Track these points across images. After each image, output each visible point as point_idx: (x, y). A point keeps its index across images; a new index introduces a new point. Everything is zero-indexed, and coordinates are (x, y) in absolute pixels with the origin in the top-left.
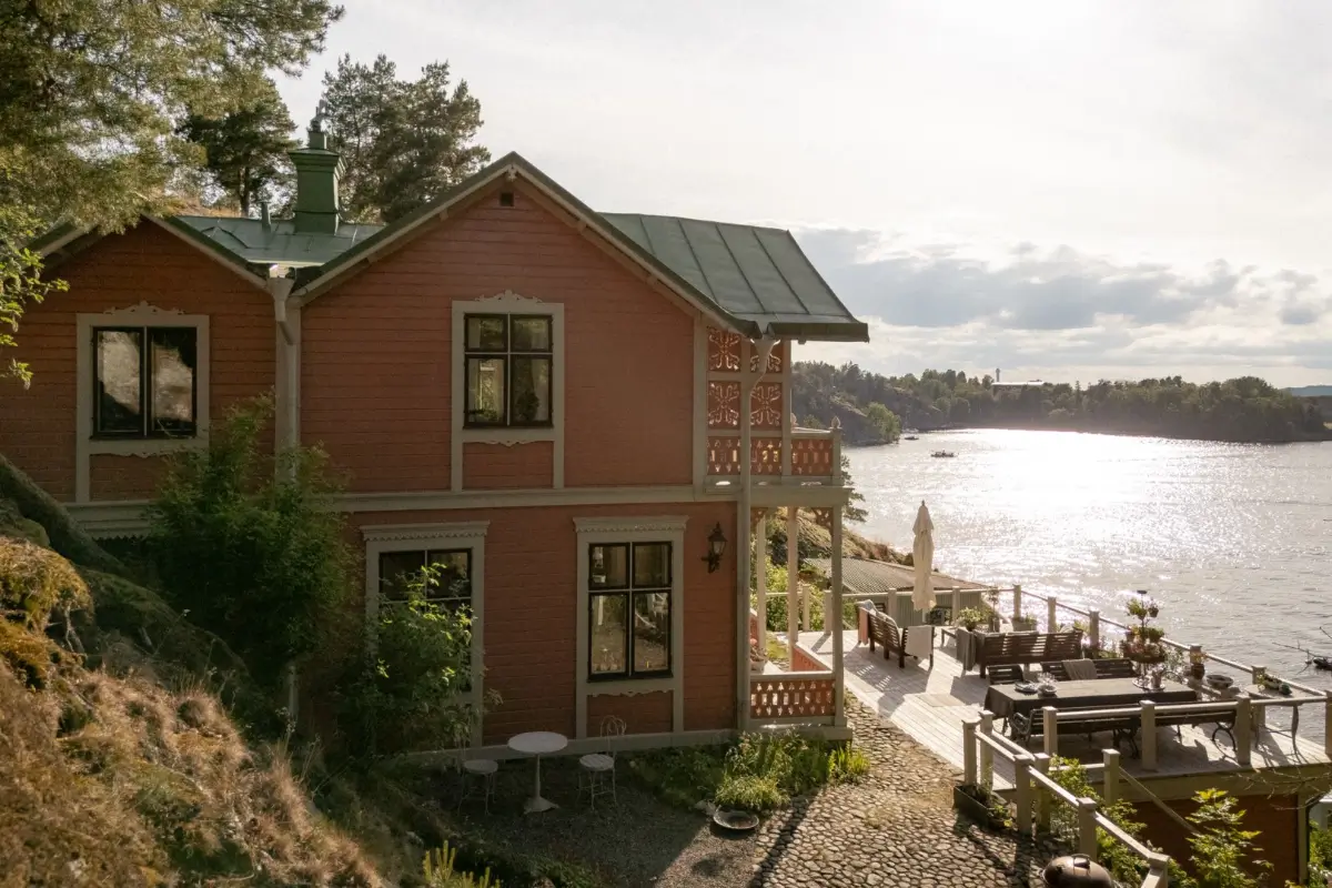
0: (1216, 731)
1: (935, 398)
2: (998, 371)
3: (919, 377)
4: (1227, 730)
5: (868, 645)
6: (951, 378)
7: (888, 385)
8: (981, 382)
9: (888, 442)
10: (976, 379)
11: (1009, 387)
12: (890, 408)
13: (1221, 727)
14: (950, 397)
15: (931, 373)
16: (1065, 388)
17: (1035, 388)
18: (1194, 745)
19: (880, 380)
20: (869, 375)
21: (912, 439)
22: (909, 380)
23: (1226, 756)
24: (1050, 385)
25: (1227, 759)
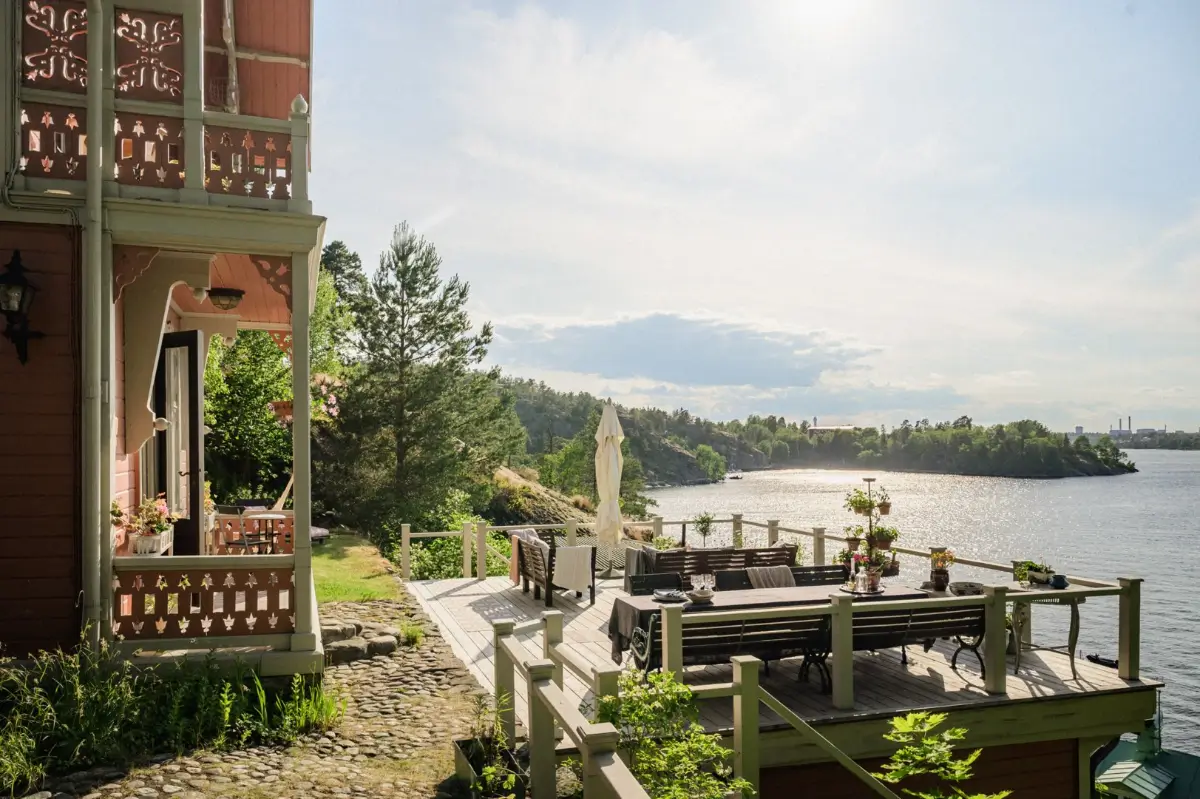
0: (958, 651)
1: (758, 441)
2: (815, 419)
3: (744, 422)
4: (973, 648)
5: (521, 587)
6: (772, 424)
7: (716, 430)
8: (799, 427)
9: (715, 482)
10: (795, 424)
11: (823, 432)
12: (716, 450)
13: (964, 646)
14: (771, 441)
15: (755, 419)
16: (871, 432)
17: (846, 433)
18: (927, 674)
19: (709, 425)
20: (698, 420)
21: (737, 478)
22: (735, 426)
23: (970, 685)
24: (860, 429)
25: (971, 689)
